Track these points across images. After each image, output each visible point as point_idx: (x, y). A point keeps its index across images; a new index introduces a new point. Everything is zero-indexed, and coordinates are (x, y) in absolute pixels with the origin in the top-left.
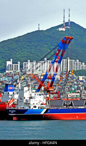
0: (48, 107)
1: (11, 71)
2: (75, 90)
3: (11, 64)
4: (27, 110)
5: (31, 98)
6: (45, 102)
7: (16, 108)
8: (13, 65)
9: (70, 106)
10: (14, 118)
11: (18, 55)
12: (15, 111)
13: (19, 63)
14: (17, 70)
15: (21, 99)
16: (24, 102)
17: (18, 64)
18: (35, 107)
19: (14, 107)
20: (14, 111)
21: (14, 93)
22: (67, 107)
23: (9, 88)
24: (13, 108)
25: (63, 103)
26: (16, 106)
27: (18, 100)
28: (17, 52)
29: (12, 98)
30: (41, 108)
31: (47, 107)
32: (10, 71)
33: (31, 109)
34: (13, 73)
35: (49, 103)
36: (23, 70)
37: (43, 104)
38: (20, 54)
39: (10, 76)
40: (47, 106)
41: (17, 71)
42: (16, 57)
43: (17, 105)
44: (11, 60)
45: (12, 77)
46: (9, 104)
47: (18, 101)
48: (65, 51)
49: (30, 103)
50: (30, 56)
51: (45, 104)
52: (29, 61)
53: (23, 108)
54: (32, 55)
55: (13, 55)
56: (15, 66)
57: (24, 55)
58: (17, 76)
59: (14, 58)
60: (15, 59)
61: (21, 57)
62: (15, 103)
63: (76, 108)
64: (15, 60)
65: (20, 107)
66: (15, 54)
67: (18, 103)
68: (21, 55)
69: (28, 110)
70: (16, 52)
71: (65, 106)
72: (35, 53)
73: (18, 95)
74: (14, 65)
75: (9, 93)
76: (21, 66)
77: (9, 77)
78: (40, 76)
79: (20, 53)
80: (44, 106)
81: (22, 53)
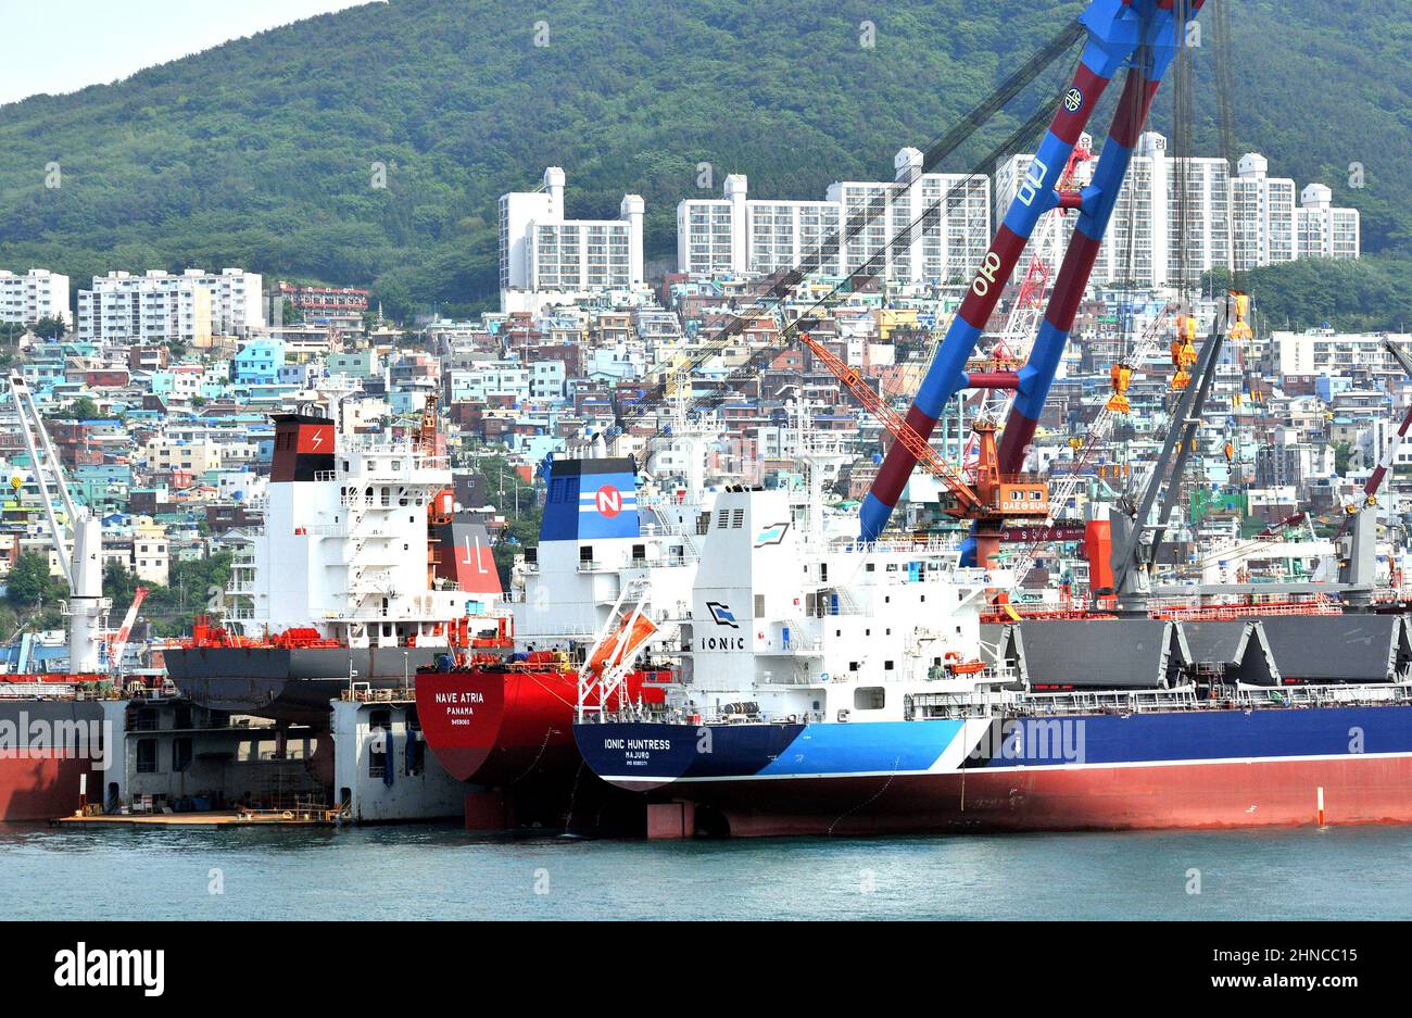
0: (1007, 697)
1: (554, 298)
2: (1237, 485)
3: (557, 218)
4: (792, 730)
5: (823, 603)
6: (969, 647)
7: (676, 717)
8: (571, 236)
9: (1242, 686)
10: (662, 820)
11: (623, 118)
12: (665, 745)
13: (635, 204)
14: (621, 282)
15: (722, 616)
16: (761, 648)
17: (626, 217)
18: (873, 698)
19: (656, 698)
20: (653, 744)
21: (639, 552)
22: (1202, 694)
23: (591, 499)
24: (640, 713)
25: (1166, 648)
26: (672, 688)
27: (687, 630)
28: (606, 91)
29: (627, 607)
30: (939, 710)
31: (995, 698)
32: (544, 298)
33: (831, 717)
34: (576, 312)
35: (1011, 651)
36: (685, 279)
37: (952, 671)
38: (642, 113)
39: (549, 354)
40: (995, 688)
41: (616, 297)
42: (603, 148)
43: (686, 677)
44: (556, 176)
45: (570, 356)
46: (597, 670)
47: (696, 642)
48: (1150, 87)
49: (817, 660)
50: (745, 136)
51: (971, 670)
52: (738, 183)
53: (751, 709)
54: (764, 118)
55: (566, 122)
56: (596, 239)
57: (679, 123)
58: (621, 350)
59: (585, 155)
60: (595, 161)
61: (660, 142)
62: (657, 661)
63: (1303, 702)
64: (596, 173)
65: (712, 697)
66: (594, 114)
67: (689, 661)
68: (654, 119)
69: (805, 736)
70: (595, 96)
71: (1190, 688)
72: (801, 93)
73: (688, 574)
74: (584, 227)
75: (586, 553)
76: (661, 244)
77: (534, 356)
78: (854, 347)
79: (644, 103)
80: (961, 683)
81: (667, 102)
